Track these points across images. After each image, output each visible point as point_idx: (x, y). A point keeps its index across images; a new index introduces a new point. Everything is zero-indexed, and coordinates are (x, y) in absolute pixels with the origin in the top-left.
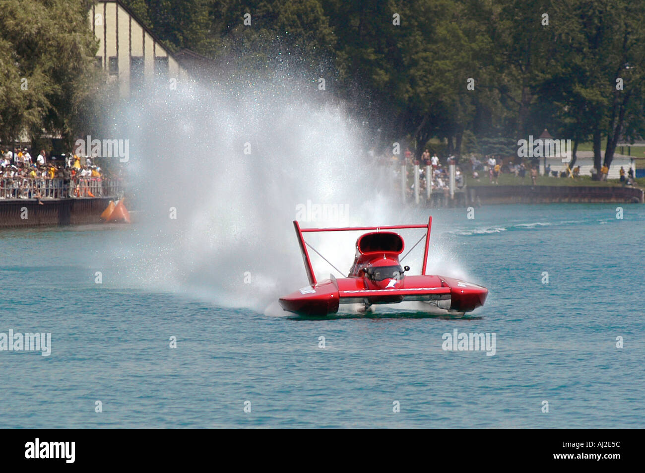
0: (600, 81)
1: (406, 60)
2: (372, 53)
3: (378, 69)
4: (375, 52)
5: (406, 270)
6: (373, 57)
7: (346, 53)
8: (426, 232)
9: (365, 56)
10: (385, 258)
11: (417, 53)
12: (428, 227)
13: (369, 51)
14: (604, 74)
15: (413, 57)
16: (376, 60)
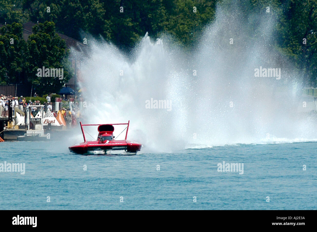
0: (292, 43)
1: (154, 27)
2: (130, 22)
3: (134, 33)
4: (132, 21)
5: (113, 137)
6: (130, 24)
7: (112, 21)
8: (127, 126)
9: (125, 24)
10: (106, 133)
11: (162, 21)
12: (128, 124)
13: (128, 20)
14: (296, 38)
15: (159, 24)
16: (133, 26)
